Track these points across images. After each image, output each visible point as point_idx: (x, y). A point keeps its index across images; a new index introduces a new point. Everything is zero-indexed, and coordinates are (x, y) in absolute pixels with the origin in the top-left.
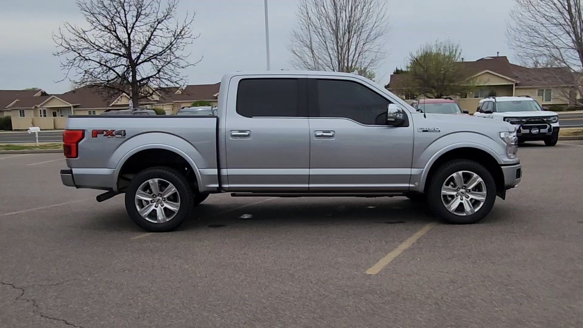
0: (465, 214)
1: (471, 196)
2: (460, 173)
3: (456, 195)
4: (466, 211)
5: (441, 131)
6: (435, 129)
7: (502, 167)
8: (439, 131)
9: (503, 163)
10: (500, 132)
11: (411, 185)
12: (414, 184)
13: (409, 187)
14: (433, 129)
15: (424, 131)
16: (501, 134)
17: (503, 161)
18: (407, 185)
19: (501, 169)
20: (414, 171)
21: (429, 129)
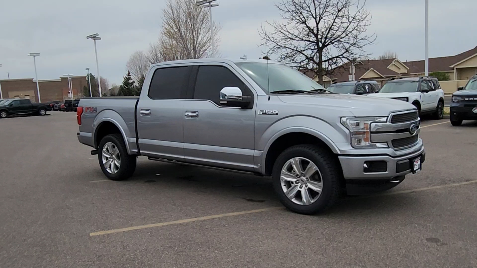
0: (302, 204)
1: (310, 186)
2: (297, 159)
3: (296, 182)
4: (303, 200)
5: (278, 114)
6: (274, 112)
7: (339, 157)
8: (277, 114)
9: (339, 153)
10: (341, 117)
11: (255, 167)
12: (257, 165)
13: (254, 168)
14: (272, 112)
15: (263, 114)
16: (342, 119)
17: (340, 150)
18: (252, 166)
19: (338, 159)
20: (256, 153)
21: (268, 112)
